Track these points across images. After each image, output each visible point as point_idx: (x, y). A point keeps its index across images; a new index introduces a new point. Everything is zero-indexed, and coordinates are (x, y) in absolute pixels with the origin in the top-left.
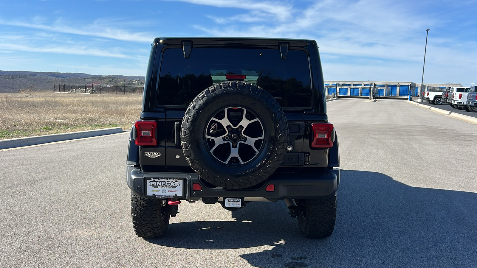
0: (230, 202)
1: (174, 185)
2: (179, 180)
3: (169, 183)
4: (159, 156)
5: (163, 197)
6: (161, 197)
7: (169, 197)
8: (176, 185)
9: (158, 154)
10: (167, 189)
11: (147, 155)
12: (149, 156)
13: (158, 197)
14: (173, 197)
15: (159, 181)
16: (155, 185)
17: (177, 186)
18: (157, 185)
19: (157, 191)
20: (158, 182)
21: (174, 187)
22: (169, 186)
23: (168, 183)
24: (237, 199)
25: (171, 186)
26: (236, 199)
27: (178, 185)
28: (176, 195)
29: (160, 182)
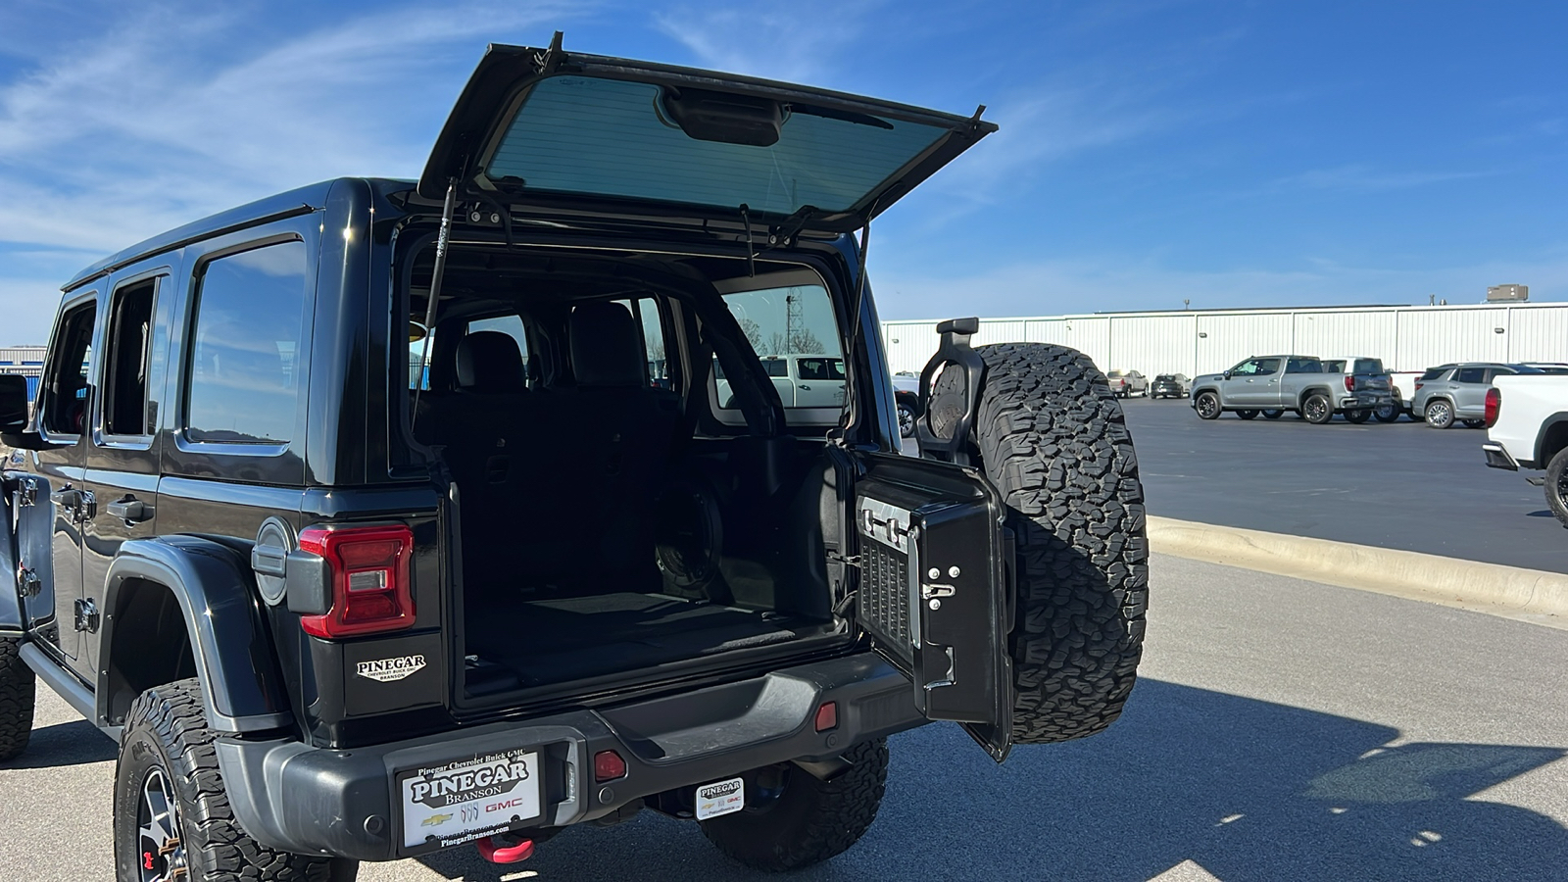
0: (709, 797)
1: (505, 778)
2: (526, 752)
3: (488, 772)
4: (418, 668)
5: (470, 837)
6: (462, 840)
7: (492, 833)
8: (514, 777)
9: (413, 661)
10: (483, 803)
11: (366, 673)
12: (378, 678)
13: (451, 842)
14: (507, 829)
15: (449, 774)
16: (435, 794)
17: (520, 779)
18: (444, 792)
19: (442, 820)
20: (448, 779)
21: (507, 787)
22: (491, 785)
23: (484, 776)
24: (732, 781)
25: (495, 785)
26: (728, 782)
27: (523, 775)
28: (516, 817)
29: (455, 779)
